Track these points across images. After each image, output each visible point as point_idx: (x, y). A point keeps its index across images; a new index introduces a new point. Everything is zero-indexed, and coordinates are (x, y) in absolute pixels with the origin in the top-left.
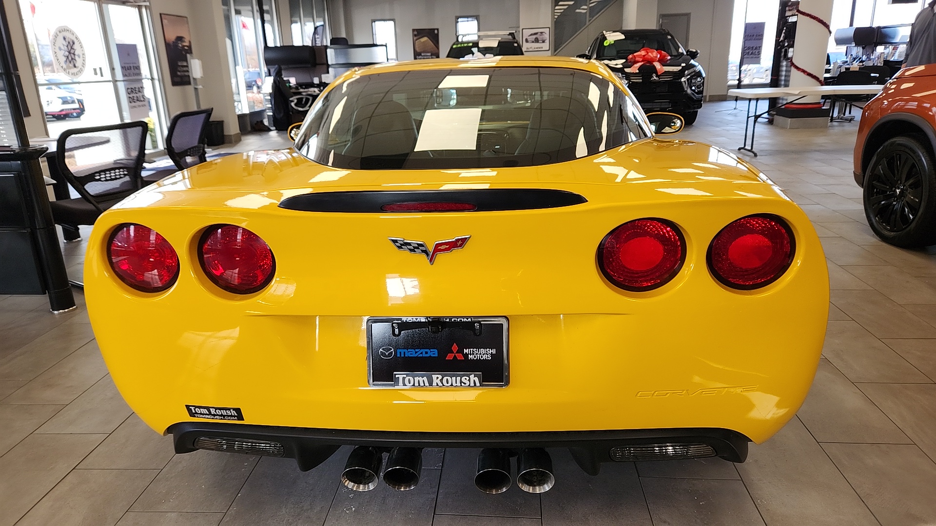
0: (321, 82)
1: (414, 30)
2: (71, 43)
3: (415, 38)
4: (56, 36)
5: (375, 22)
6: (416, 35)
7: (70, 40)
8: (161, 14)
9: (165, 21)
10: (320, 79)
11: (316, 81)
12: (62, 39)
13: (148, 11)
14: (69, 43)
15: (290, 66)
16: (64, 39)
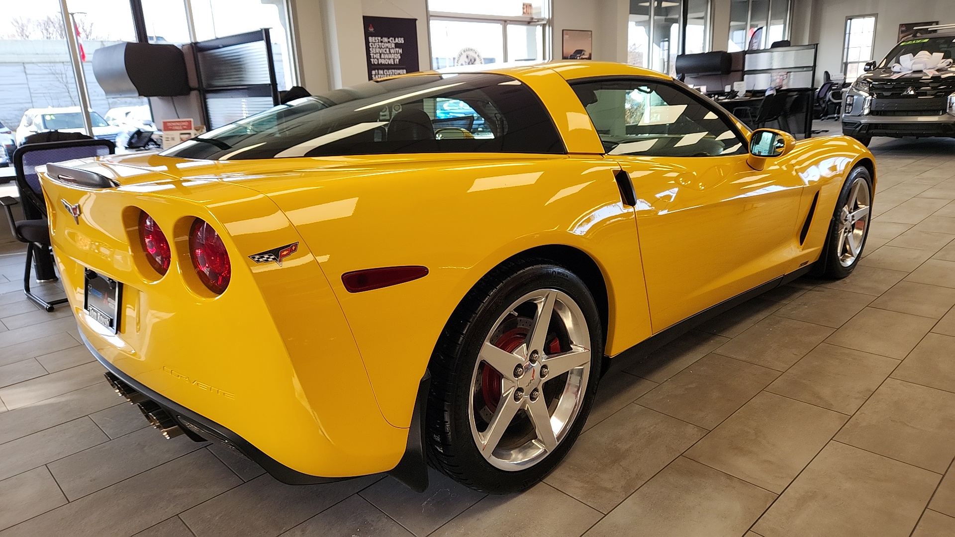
0: (732, 91)
1: (901, 25)
2: (473, 60)
3: (901, 35)
4: (461, 55)
5: (851, 19)
6: (903, 32)
7: (472, 58)
8: (563, 30)
9: (566, 37)
10: (732, 87)
11: (728, 89)
12: (466, 57)
13: (551, 28)
14: (471, 60)
15: (700, 74)
16: (467, 57)
